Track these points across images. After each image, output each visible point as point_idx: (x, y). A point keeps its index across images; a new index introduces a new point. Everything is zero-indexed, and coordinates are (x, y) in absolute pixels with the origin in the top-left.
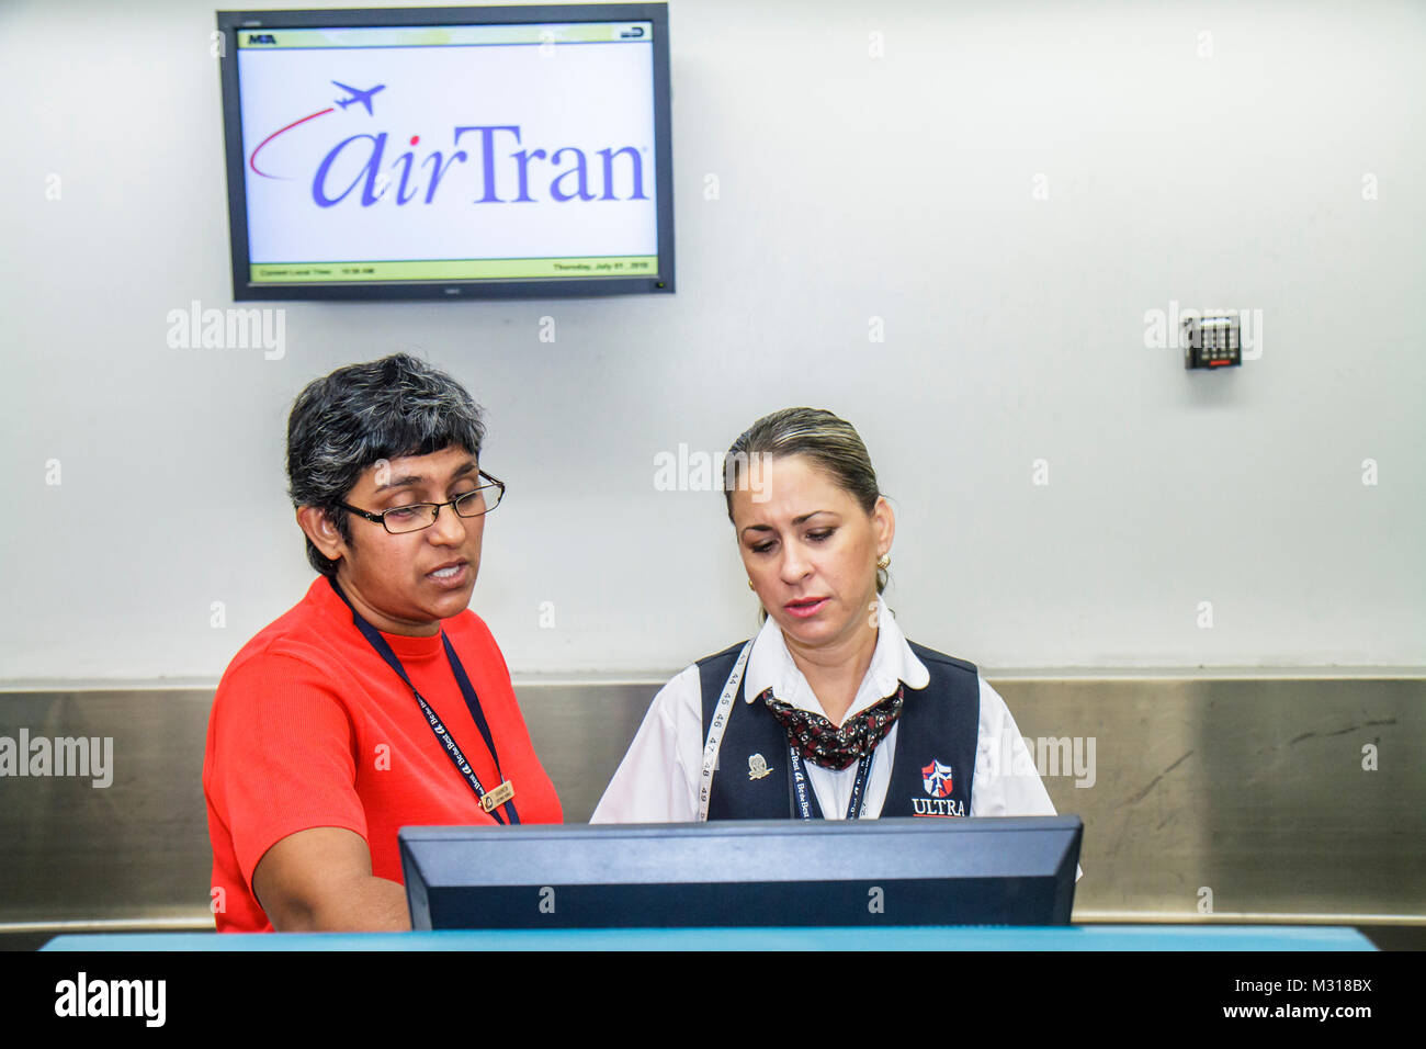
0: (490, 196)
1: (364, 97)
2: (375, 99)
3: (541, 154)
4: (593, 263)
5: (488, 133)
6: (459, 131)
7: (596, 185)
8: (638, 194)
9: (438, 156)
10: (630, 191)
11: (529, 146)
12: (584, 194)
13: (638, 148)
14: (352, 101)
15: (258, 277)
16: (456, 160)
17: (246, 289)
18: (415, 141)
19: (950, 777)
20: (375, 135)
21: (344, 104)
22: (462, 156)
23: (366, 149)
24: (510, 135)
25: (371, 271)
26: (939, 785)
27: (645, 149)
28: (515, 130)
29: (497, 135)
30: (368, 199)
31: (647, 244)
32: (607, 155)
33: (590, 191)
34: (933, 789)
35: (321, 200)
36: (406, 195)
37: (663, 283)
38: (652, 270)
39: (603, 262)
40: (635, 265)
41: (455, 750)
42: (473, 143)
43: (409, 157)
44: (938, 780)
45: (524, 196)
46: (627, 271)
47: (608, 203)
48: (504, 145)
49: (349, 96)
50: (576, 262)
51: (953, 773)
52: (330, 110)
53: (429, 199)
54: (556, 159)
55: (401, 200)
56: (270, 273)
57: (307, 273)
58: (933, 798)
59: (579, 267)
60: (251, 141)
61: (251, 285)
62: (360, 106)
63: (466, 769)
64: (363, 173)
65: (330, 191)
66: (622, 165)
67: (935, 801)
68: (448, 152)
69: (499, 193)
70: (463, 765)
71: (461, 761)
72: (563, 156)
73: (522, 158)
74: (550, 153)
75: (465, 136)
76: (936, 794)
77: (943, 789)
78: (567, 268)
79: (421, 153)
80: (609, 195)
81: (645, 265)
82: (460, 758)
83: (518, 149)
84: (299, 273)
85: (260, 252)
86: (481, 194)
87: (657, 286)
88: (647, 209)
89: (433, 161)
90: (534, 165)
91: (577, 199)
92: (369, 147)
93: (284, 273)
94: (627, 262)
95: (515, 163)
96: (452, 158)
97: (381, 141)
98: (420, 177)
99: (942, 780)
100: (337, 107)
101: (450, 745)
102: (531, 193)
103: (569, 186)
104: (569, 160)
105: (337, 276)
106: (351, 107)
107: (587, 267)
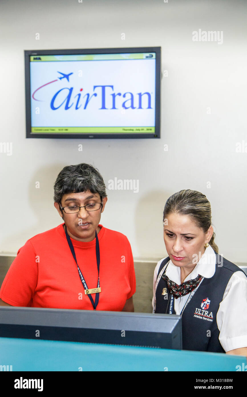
0: (104, 107)
1: (67, 76)
2: (70, 77)
3: (120, 94)
4: (135, 129)
5: (103, 88)
6: (95, 87)
7: (136, 104)
8: (149, 107)
9: (88, 95)
10: (147, 106)
11: (116, 92)
12: (133, 107)
13: (150, 92)
14: (63, 78)
15: (34, 131)
16: (94, 96)
17: (30, 134)
18: (81, 90)
19: (209, 304)
20: (70, 88)
21: (61, 78)
22: (95, 95)
23: (66, 92)
24: (110, 88)
25: (67, 130)
26: (205, 306)
27: (152, 93)
28: (112, 87)
29: (106, 88)
30: (67, 108)
31: (152, 123)
32: (140, 95)
33: (134, 106)
34: (203, 307)
35: (53, 108)
36: (78, 107)
37: (157, 135)
38: (153, 131)
39: (138, 128)
40: (148, 130)
41: (81, 275)
42: (99, 91)
43: (79, 95)
44: (205, 304)
45: (114, 107)
46: (145, 131)
47: (140, 110)
48: (109, 92)
49: (62, 76)
50: (129, 128)
51: (210, 303)
52: (56, 80)
53: (85, 108)
54: (124, 96)
55: (77, 108)
56: (37, 130)
57: (48, 130)
58: (202, 309)
59: (130, 130)
60: (33, 90)
61: (31, 133)
62: (65, 79)
63: (83, 281)
64: (65, 100)
65: (55, 106)
66: (145, 98)
67: (202, 310)
68: (91, 93)
69: (106, 106)
70: (83, 280)
71: (82, 279)
72: (126, 95)
73: (114, 96)
74: (122, 94)
75: (96, 88)
76: (203, 308)
77: (206, 307)
78: (126, 130)
79: (83, 94)
80: (140, 107)
81: (151, 130)
82: (82, 277)
83: (113, 93)
84: (46, 130)
85: (35, 123)
86: (101, 106)
87: (154, 136)
88: (152, 112)
89: (86, 97)
90: (117, 97)
91: (130, 109)
92: (68, 92)
93: (41, 130)
94: (145, 129)
95: (111, 97)
96: (92, 96)
97: (71, 90)
98: (83, 101)
99: (206, 304)
100: (59, 80)
101: (80, 274)
102: (116, 106)
103: (128, 104)
104: (128, 96)
105: (57, 131)
106: (63, 79)
107: (133, 130)
